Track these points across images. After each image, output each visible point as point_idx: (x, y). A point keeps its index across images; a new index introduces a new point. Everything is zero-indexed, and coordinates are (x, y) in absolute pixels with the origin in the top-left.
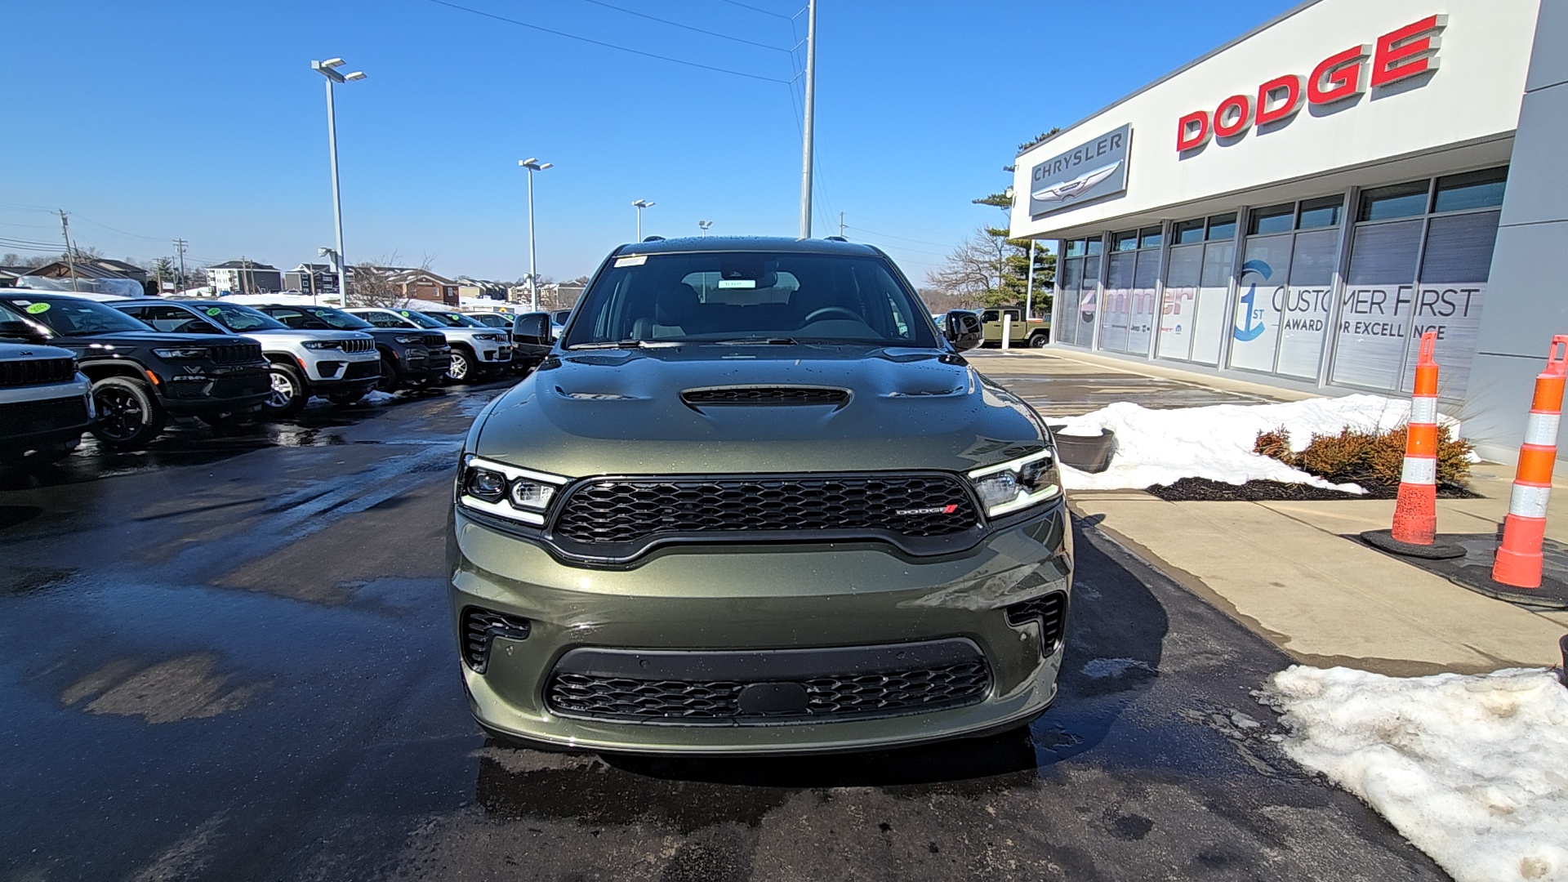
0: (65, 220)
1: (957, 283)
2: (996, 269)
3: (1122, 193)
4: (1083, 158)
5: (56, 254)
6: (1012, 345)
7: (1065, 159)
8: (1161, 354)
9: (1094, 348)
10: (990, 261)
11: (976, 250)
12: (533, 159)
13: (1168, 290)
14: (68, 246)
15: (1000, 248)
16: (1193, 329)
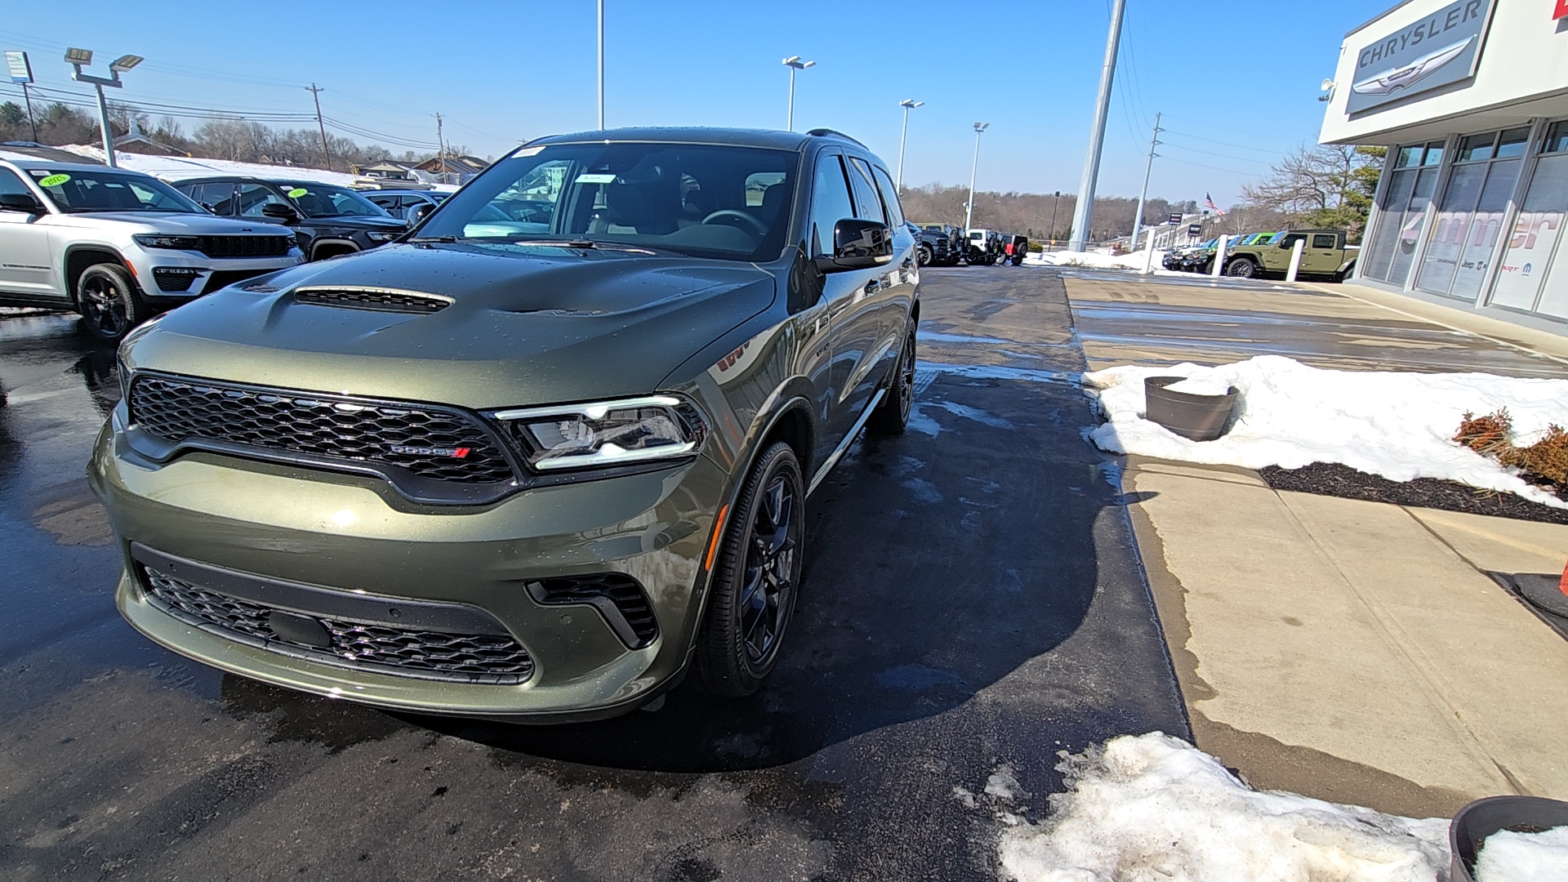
0: (440, 121)
1: (1281, 200)
2: (1338, 184)
3: (1468, 81)
4: (1426, 35)
5: (434, 152)
6: (1302, 276)
7: (1403, 37)
8: (1497, 300)
9: (1408, 287)
10: (1333, 174)
11: (1313, 159)
12: (796, 57)
13: (1524, 215)
14: (442, 144)
15: (1348, 157)
16: (1547, 270)
